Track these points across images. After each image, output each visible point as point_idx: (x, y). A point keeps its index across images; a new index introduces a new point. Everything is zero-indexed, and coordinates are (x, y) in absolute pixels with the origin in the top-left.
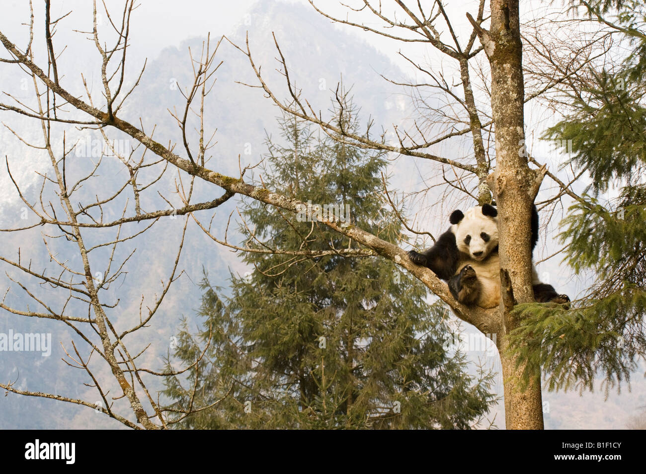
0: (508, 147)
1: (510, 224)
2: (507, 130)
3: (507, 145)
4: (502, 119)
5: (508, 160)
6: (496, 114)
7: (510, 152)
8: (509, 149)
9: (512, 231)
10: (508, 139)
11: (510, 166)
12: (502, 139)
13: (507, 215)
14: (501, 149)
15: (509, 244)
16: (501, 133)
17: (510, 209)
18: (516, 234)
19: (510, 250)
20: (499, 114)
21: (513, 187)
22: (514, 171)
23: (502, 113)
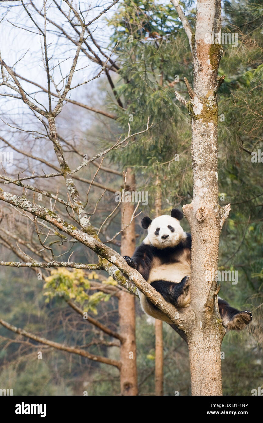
0: (209, 186)
1: (207, 245)
2: (209, 173)
3: (208, 185)
4: (205, 164)
5: (209, 196)
6: (200, 159)
7: (210, 190)
8: (209, 188)
9: (209, 250)
10: (209, 180)
11: (210, 201)
12: (204, 180)
13: (206, 238)
14: (203, 187)
15: (205, 260)
16: (204, 175)
17: (208, 234)
18: (211, 253)
19: (206, 265)
20: (203, 159)
21: (212, 217)
22: (213, 205)
23: (205, 160)
